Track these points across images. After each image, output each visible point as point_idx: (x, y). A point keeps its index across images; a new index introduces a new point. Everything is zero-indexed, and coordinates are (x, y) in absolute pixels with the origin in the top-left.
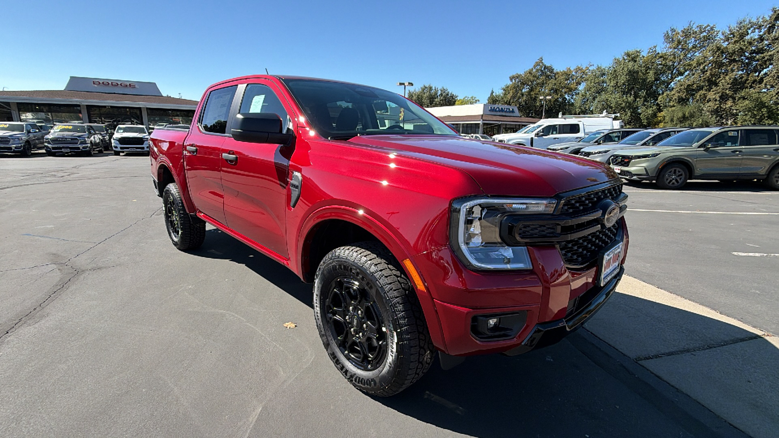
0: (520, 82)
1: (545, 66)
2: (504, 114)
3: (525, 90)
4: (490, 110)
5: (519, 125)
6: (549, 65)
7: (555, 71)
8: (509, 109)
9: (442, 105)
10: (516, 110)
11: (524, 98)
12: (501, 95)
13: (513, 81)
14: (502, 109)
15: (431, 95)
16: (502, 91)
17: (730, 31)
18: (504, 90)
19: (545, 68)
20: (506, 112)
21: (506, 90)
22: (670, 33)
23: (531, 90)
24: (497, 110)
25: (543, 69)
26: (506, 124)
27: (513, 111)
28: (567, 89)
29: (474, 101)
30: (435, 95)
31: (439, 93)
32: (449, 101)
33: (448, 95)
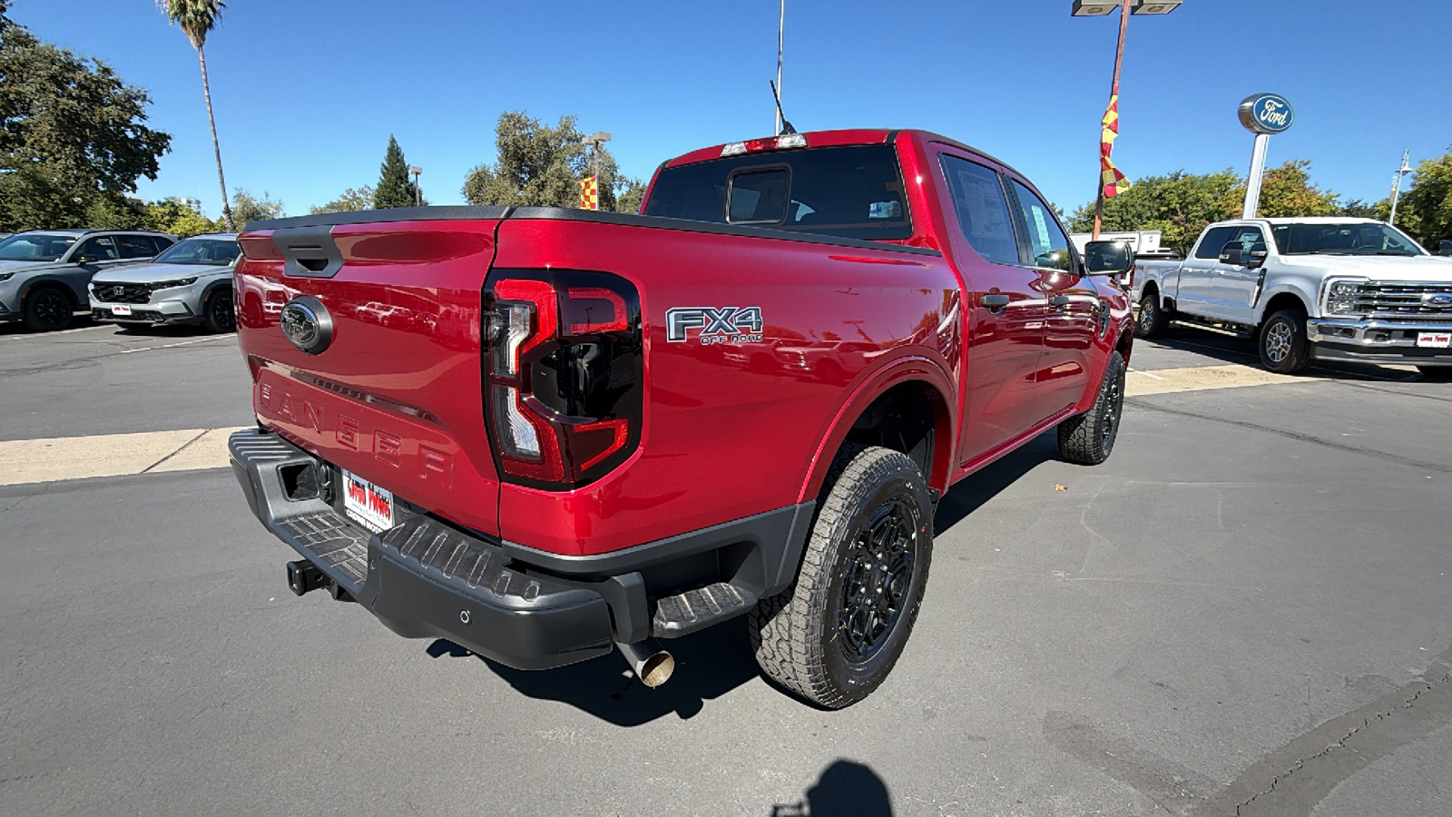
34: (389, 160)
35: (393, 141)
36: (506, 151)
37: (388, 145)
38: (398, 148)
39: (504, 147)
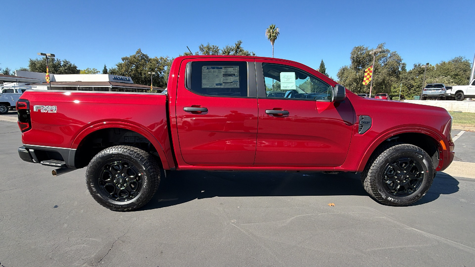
0: (129, 62)
1: (143, 54)
2: (124, 81)
3: (134, 67)
4: (114, 79)
5: (135, 89)
6: (145, 54)
7: (149, 58)
8: (126, 79)
9: (66, 73)
10: (131, 79)
11: (133, 72)
12: (117, 69)
13: (125, 61)
14: (121, 78)
15: (54, 65)
16: (117, 66)
17: (224, 50)
18: (118, 66)
19: (143, 55)
20: (124, 80)
21: (120, 66)
22: (201, 46)
23: (137, 67)
24: (119, 79)
25: (142, 56)
26: (127, 88)
27: (129, 80)
28: (159, 69)
29: (96, 71)
30: (58, 65)
31: (62, 63)
32: (73, 70)
33: (71, 65)
34: (320, 67)
35: (322, 61)
36: (354, 60)
37: (321, 63)
38: (323, 63)
39: (353, 58)
